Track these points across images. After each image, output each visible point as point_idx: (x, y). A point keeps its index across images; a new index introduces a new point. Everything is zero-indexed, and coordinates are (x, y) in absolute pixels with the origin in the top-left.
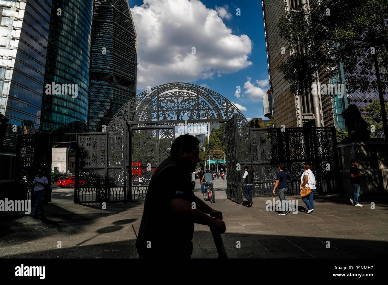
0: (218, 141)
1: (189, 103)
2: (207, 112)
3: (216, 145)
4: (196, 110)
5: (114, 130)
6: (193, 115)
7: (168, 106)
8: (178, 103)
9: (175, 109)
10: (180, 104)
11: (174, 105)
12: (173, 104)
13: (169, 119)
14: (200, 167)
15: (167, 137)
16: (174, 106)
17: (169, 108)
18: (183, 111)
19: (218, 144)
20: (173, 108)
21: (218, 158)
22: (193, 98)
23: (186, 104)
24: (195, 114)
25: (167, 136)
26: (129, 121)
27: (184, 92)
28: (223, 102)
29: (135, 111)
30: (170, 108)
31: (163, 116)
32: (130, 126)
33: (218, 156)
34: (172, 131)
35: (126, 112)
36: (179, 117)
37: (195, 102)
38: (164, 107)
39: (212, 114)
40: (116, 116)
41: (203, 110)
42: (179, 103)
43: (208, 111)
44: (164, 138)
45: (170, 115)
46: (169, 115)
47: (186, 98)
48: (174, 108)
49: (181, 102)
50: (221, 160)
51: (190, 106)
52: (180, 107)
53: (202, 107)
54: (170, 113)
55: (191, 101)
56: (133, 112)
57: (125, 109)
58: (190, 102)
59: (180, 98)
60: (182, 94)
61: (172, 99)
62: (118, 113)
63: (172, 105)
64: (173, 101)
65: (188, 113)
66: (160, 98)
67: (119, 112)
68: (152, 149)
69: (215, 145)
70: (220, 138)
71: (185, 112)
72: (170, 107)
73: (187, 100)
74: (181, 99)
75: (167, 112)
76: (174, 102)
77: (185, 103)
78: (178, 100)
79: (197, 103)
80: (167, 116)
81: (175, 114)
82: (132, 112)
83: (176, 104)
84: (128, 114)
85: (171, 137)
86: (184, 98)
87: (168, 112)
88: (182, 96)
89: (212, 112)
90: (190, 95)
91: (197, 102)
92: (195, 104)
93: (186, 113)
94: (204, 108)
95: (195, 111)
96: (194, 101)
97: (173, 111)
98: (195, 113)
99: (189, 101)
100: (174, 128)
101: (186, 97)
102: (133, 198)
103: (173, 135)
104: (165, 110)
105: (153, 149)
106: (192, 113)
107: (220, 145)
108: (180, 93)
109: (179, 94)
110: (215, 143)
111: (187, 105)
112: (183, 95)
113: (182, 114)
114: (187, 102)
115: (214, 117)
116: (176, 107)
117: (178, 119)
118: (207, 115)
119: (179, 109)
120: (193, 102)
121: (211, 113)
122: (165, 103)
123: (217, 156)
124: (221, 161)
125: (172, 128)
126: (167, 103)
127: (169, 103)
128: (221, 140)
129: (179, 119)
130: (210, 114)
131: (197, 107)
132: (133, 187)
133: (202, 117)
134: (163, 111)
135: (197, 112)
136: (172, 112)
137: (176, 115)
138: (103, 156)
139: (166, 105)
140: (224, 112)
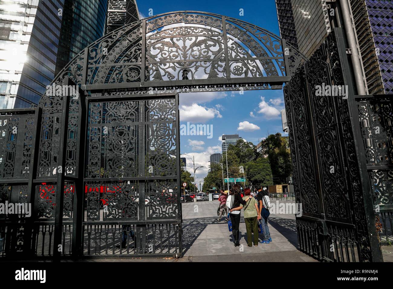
0: (236, 158)
1: (207, 47)
2: (245, 65)
3: (234, 162)
4: (221, 61)
5: (53, 104)
6: (216, 70)
7: (165, 54)
8: (185, 47)
9: (178, 59)
10: (189, 49)
11: (177, 52)
12: (174, 49)
13: (165, 79)
14: (216, 187)
15: (161, 116)
16: (177, 54)
17: (165, 59)
18: (195, 63)
19: (236, 161)
20: (174, 58)
21: (236, 177)
22: (216, 38)
23: (201, 50)
24: (221, 69)
25: (162, 113)
26: (84, 85)
27: (196, 28)
28: (276, 45)
29: (97, 65)
30: (168, 57)
31: (155, 73)
32: (86, 93)
33: (237, 174)
34: (172, 104)
35: (79, 68)
36: (187, 74)
37: (220, 46)
38: (156, 56)
39: (255, 69)
40: (61, 77)
41: (237, 61)
42: (187, 48)
43: (248, 62)
44: (156, 117)
45: (168, 72)
46: (166, 72)
47: (200, 39)
48: (177, 57)
49: (192, 47)
50: (240, 178)
51: (210, 54)
52: (188, 56)
53: (234, 54)
54: (169, 67)
55: (212, 43)
56: (94, 68)
57: (79, 62)
58: (211, 46)
59: (188, 39)
60: (193, 31)
61: (172, 40)
62: (64, 70)
63: (172, 51)
64: (174, 45)
65: (206, 68)
66: (149, 40)
67: (66, 68)
68: (128, 141)
69: (232, 162)
70: (237, 155)
71: (199, 64)
72: (169, 55)
73: (204, 42)
74: (191, 40)
75: (162, 66)
76: (177, 47)
77: (199, 47)
78: (184, 41)
79: (223, 47)
80: (162, 73)
81: (178, 69)
82: (92, 68)
83: (179, 49)
84: (83, 73)
85: (171, 114)
86: (196, 39)
87: (165, 65)
88: (193, 36)
89: (254, 64)
90: (210, 33)
91: (223, 45)
92: (221, 49)
93: (201, 66)
94: (239, 57)
95: (219, 63)
96: (217, 45)
97: (175, 64)
98: (221, 66)
99: (207, 44)
100: (177, 97)
101: (201, 36)
102: (86, 251)
103: (174, 112)
104: (158, 62)
105: (132, 141)
106: (213, 67)
107: (238, 163)
108: (189, 30)
109: (187, 31)
110: (232, 160)
111: (204, 52)
112: (195, 32)
113: (193, 70)
114: (203, 46)
115: (261, 74)
116: (182, 56)
117: (185, 78)
118: (244, 69)
119: (188, 59)
120: (215, 46)
121: (254, 66)
122: (158, 48)
123: (235, 174)
124: (239, 180)
125: (173, 97)
126: (161, 50)
127: (166, 48)
128: (239, 157)
129: (187, 78)
130: (251, 68)
131: (223, 55)
132: (85, 224)
133: (235, 74)
134: (155, 64)
135: (223, 64)
136: (172, 65)
137: (182, 71)
138: (28, 158)
139: (161, 51)
140: (280, 64)
